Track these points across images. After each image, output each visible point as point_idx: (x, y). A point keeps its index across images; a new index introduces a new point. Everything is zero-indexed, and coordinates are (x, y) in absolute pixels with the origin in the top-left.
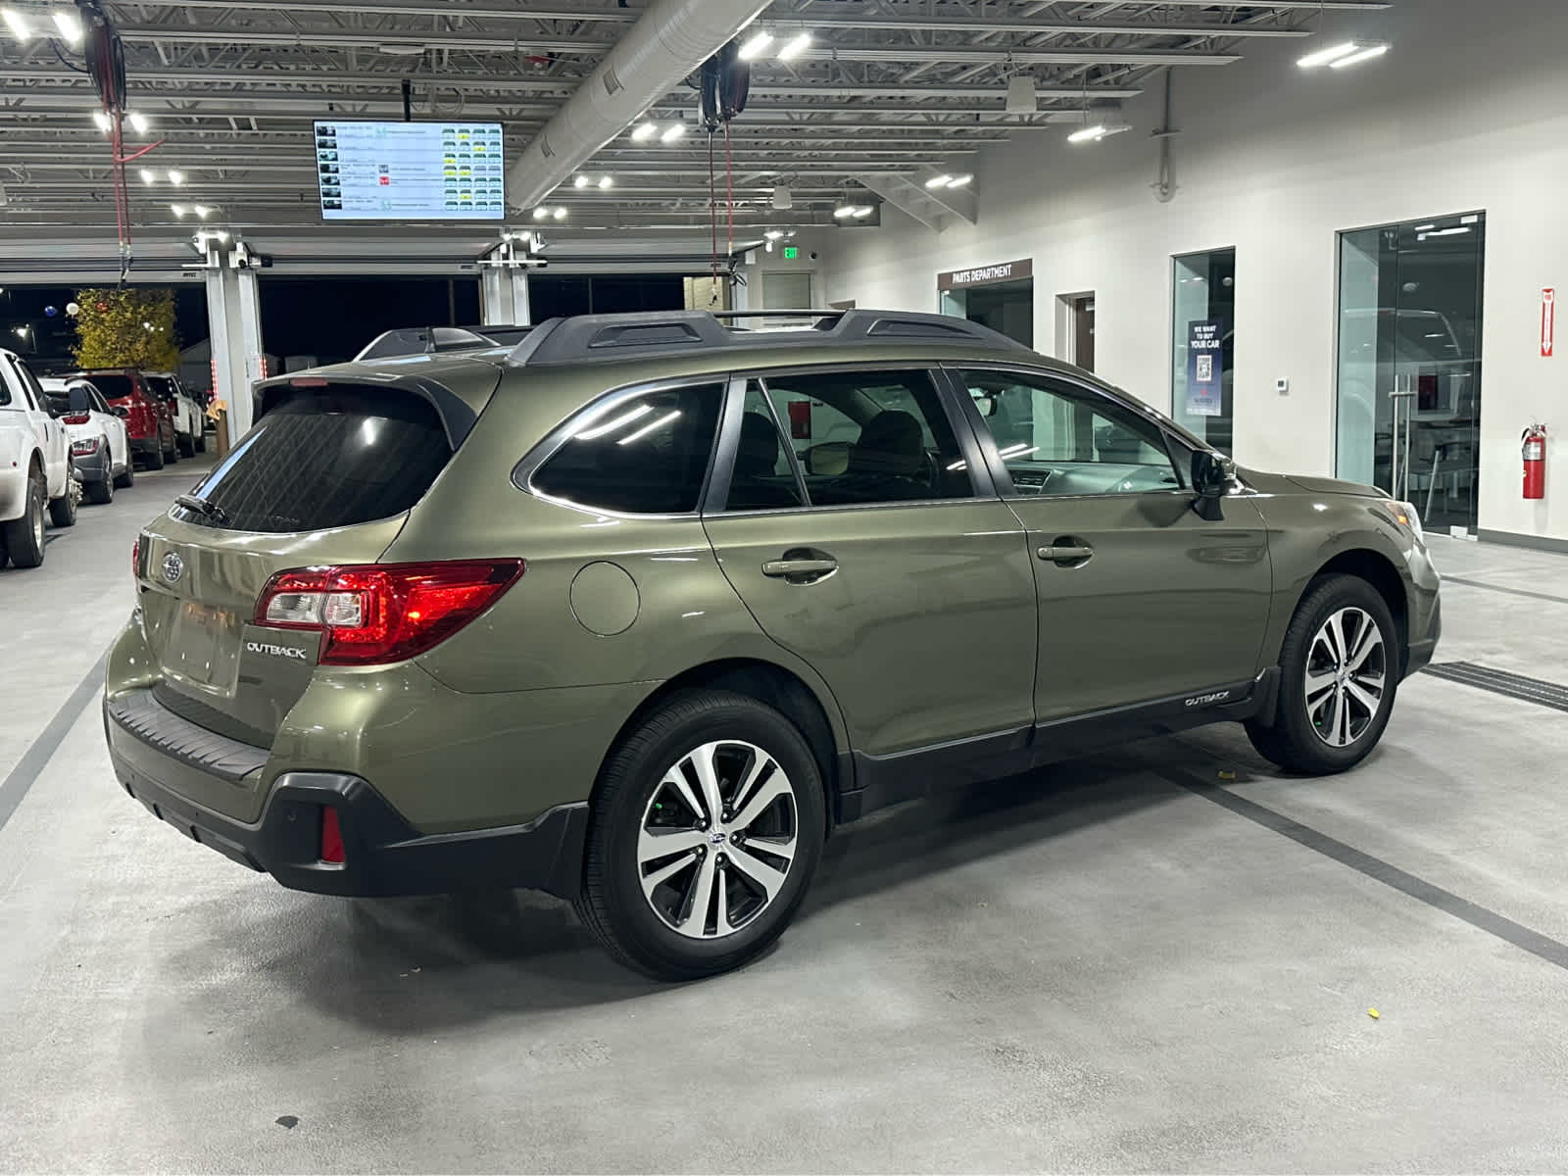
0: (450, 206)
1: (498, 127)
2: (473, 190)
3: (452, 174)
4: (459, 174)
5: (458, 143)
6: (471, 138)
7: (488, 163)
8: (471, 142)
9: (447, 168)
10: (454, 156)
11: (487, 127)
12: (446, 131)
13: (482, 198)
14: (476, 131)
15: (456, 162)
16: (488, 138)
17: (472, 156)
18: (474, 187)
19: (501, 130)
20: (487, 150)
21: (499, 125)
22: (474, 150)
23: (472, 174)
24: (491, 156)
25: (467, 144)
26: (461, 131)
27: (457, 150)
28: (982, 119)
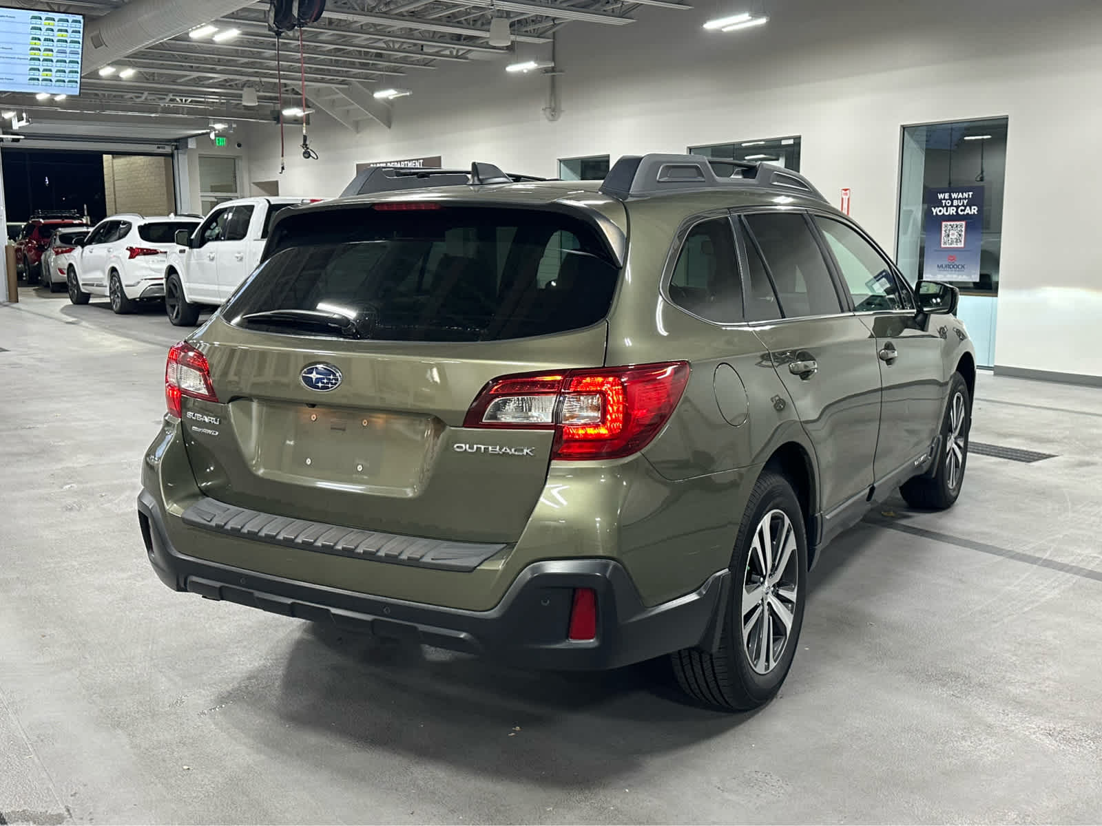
0: (32, 82)
1: (80, 18)
2: (54, 70)
3: (36, 54)
4: (42, 55)
5: (44, 29)
6: (56, 25)
7: (69, 47)
8: (56, 29)
9: (32, 49)
10: (39, 40)
11: (71, 18)
12: (34, 18)
13: (61, 76)
14: (60, 20)
15: (42, 45)
16: (70, 26)
17: (55, 40)
18: (55, 67)
19: (82, 21)
20: (68, 36)
21: (81, 16)
22: (57, 35)
23: (54, 56)
24: (72, 42)
25: (52, 30)
26: (47, 19)
27: (43, 35)
28: (425, 50)
